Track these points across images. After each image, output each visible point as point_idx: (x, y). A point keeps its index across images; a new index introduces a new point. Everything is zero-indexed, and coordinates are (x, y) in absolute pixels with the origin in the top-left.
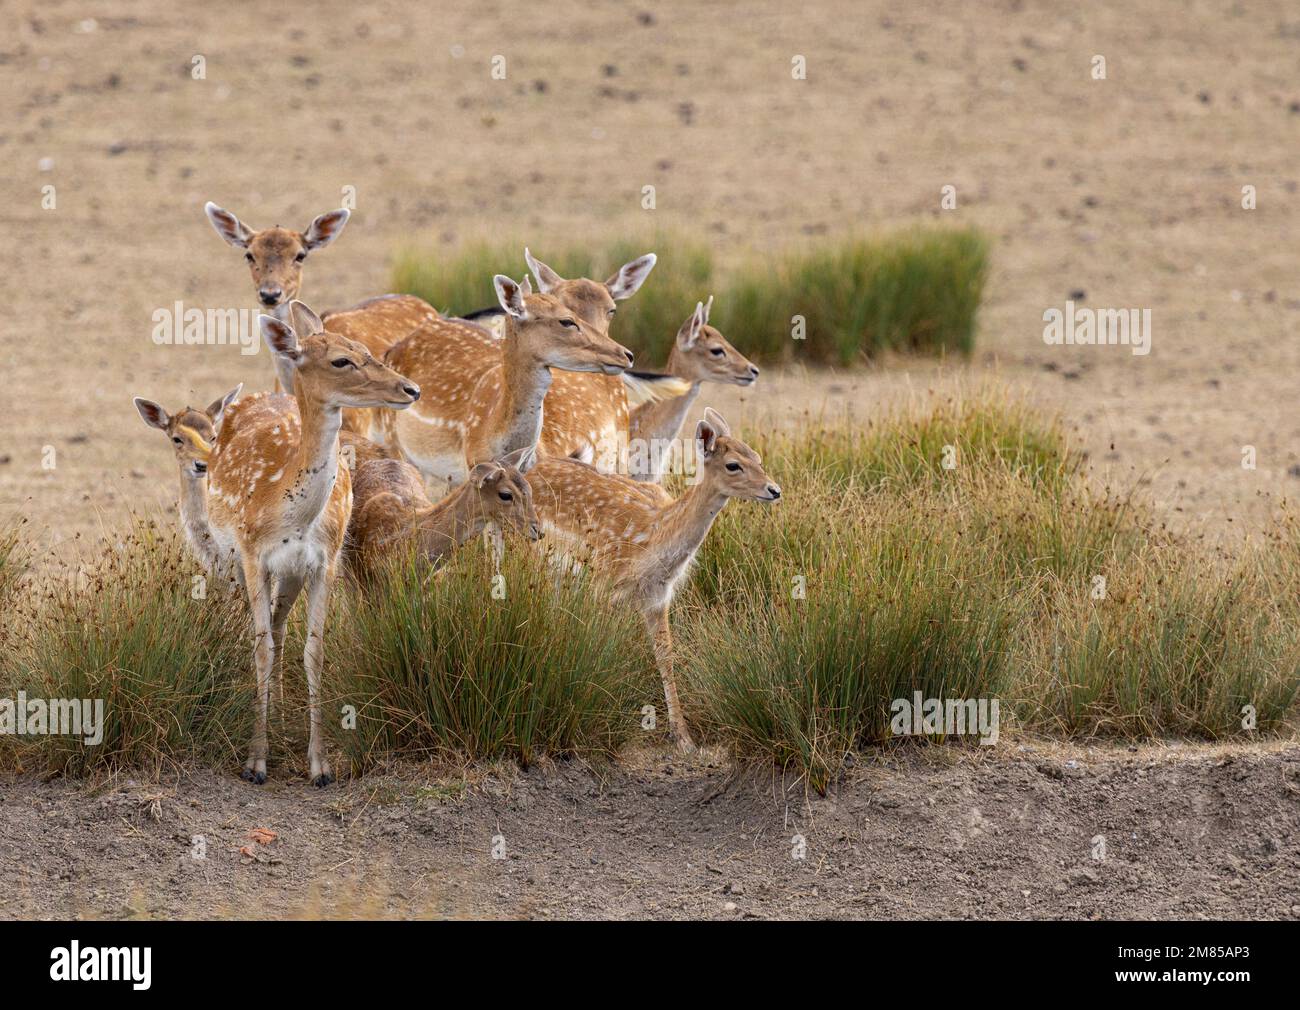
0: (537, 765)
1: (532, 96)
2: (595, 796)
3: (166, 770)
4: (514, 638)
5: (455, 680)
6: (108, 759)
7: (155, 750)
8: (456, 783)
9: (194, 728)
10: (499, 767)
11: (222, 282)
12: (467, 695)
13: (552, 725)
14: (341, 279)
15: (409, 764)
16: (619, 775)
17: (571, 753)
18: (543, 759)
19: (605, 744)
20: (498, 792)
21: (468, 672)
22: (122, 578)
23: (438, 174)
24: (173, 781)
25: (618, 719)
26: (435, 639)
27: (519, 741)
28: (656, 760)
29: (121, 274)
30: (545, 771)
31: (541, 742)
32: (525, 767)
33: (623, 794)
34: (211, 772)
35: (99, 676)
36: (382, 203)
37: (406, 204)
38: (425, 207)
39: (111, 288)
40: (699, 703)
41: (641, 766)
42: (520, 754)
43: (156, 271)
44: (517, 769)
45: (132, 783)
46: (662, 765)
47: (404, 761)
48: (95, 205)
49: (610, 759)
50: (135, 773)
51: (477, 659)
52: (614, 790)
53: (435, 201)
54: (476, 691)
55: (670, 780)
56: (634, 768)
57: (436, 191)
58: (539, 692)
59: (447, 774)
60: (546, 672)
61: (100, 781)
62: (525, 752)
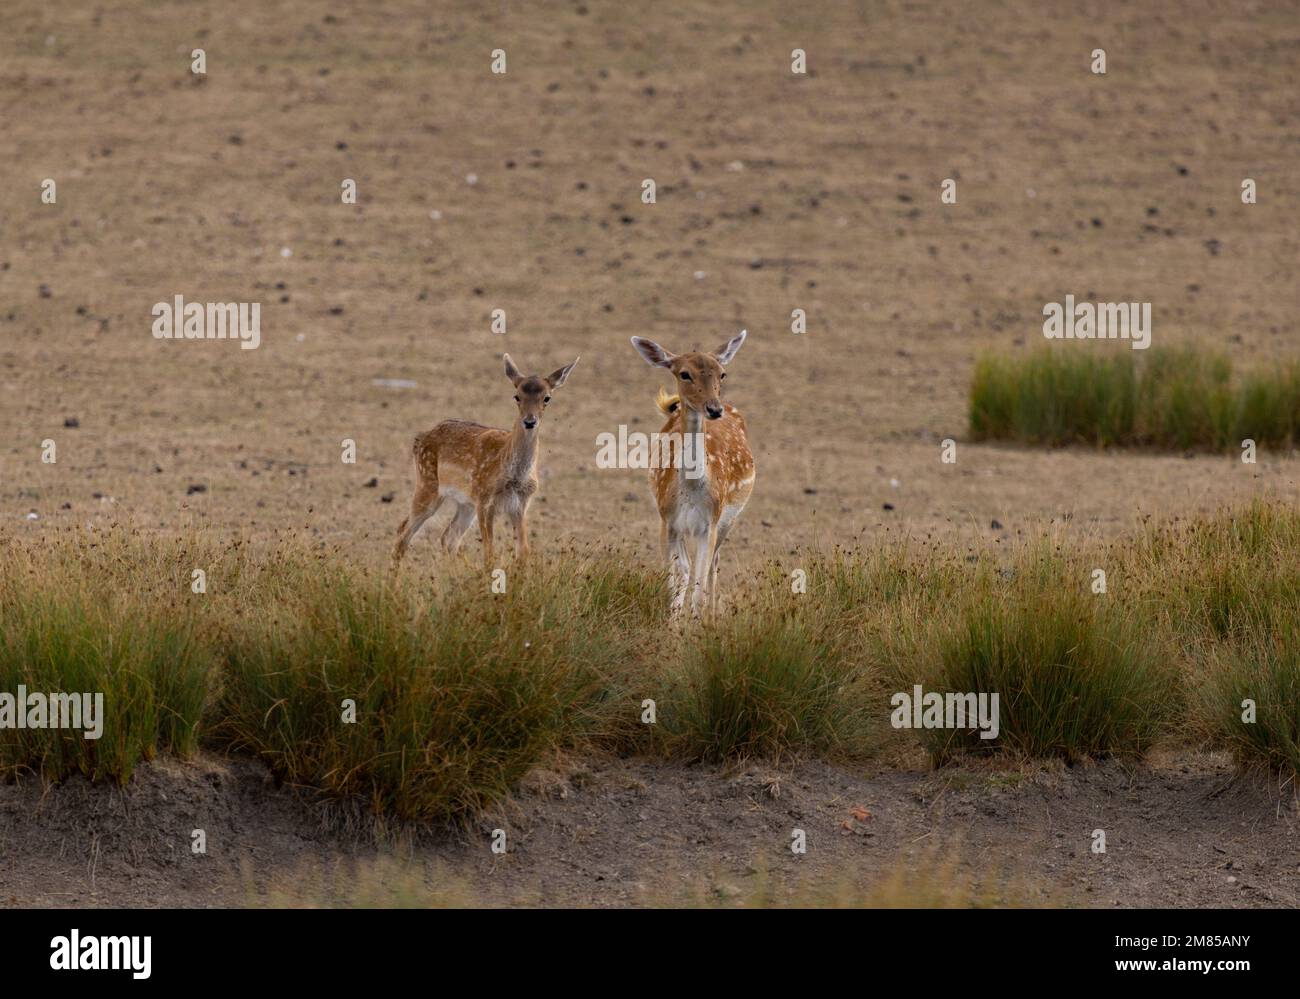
0: (1079, 762)
1: (1090, 230)
2: (1125, 788)
3: (784, 759)
4: (1065, 659)
5: (1016, 693)
6: (739, 749)
7: (775, 743)
8: (1015, 775)
9: (808, 727)
10: (1049, 764)
11: (839, 372)
12: (1026, 705)
13: (1092, 731)
14: (935, 373)
15: (977, 759)
16: (1146, 772)
17: (1108, 754)
18: (1085, 758)
19: (1135, 747)
20: (1048, 783)
21: (1027, 687)
22: (753, 605)
23: (1013, 290)
24: (790, 768)
25: (1146, 728)
26: (1001, 659)
27: (1066, 743)
28: (1175, 762)
29: (758, 365)
30: (1086, 768)
31: (1084, 745)
32: (1070, 764)
33: (1147, 788)
34: (820, 761)
35: (733, 683)
36: (968, 312)
37: (986, 314)
38: (1001, 316)
39: (748, 376)
40: (1211, 717)
41: (1163, 765)
42: (1066, 754)
43: (786, 361)
44: (1064, 766)
45: (756, 769)
46: (1180, 766)
47: (974, 757)
48: (739, 308)
49: (1139, 759)
50: (759, 760)
51: (1034, 676)
52: (1141, 784)
53: (1009, 312)
54: (1033, 704)
55: (1187, 777)
56: (1157, 767)
57: (1009, 304)
58: (1083, 705)
59: (1008, 768)
60: (1089, 688)
61: (731, 766)
62: (1071, 752)
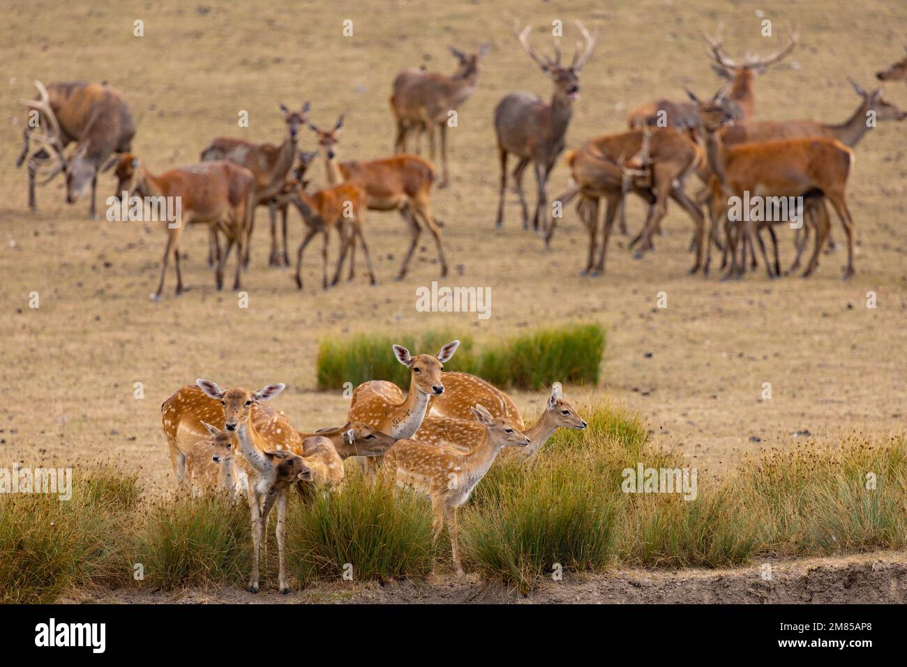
0: (388, 583)
1: (386, 262)
2: (417, 598)
3: (210, 587)
4: (376, 521)
5: (348, 543)
6: (182, 582)
7: (204, 578)
8: (349, 592)
9: (223, 567)
10: (370, 584)
11: (238, 352)
12: (354, 550)
13: (395, 564)
14: (295, 351)
15: (327, 583)
16: (428, 587)
17: (405, 577)
18: (391, 580)
19: (421, 573)
20: (370, 596)
21: (354, 539)
22: (188, 495)
23: (341, 299)
24: (214, 592)
25: (427, 560)
26: (339, 523)
27: (379, 571)
28: (445, 580)
29: (189, 349)
30: (392, 586)
31: (390, 572)
32: (382, 584)
33: (429, 597)
34: (232, 587)
35: (177, 542)
36: (314, 314)
37: (326, 315)
38: (334, 315)
39: (184, 356)
40: (466, 553)
41: (438, 583)
42: (380, 578)
43: (206, 347)
44: (379, 585)
45: (194, 594)
46: (448, 583)
47: (325, 582)
48: (176, 316)
49: (424, 580)
50: (195, 588)
51: (359, 532)
52: (426, 595)
53: (339, 312)
54: (359, 548)
55: (452, 589)
56: (435, 584)
57: (340, 307)
58: (389, 548)
59: (345, 588)
60: (392, 538)
61: (178, 592)
62: (383, 577)
